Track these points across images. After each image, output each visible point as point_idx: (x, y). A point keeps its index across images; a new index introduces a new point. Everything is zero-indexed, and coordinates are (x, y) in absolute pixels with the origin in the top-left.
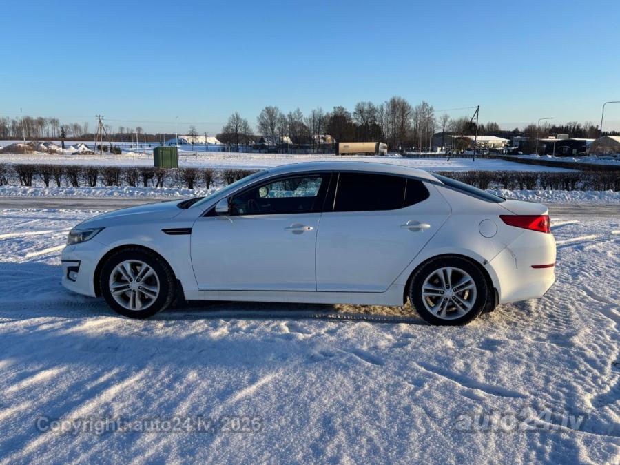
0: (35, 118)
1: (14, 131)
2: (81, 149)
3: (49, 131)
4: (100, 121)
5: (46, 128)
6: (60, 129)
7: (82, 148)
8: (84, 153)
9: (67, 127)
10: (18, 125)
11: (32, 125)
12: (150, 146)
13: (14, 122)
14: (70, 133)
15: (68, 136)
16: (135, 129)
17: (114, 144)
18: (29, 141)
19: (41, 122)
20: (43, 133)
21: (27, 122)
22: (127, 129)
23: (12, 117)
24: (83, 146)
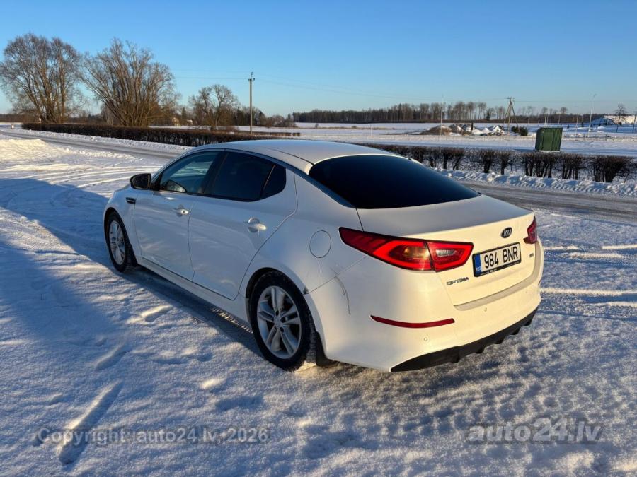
0: (466, 102)
1: (448, 114)
2: (495, 131)
3: (477, 114)
4: (511, 103)
5: (474, 111)
6: (486, 112)
7: (497, 129)
8: (498, 134)
9: (492, 110)
10: (452, 109)
11: (464, 109)
12: (568, 127)
13: (450, 107)
14: (494, 115)
15: (492, 118)
16: (559, 109)
17: (521, 125)
18: (452, 124)
19: (471, 107)
20: (471, 116)
21: (460, 106)
22: (551, 110)
23: (448, 103)
24: (498, 128)
